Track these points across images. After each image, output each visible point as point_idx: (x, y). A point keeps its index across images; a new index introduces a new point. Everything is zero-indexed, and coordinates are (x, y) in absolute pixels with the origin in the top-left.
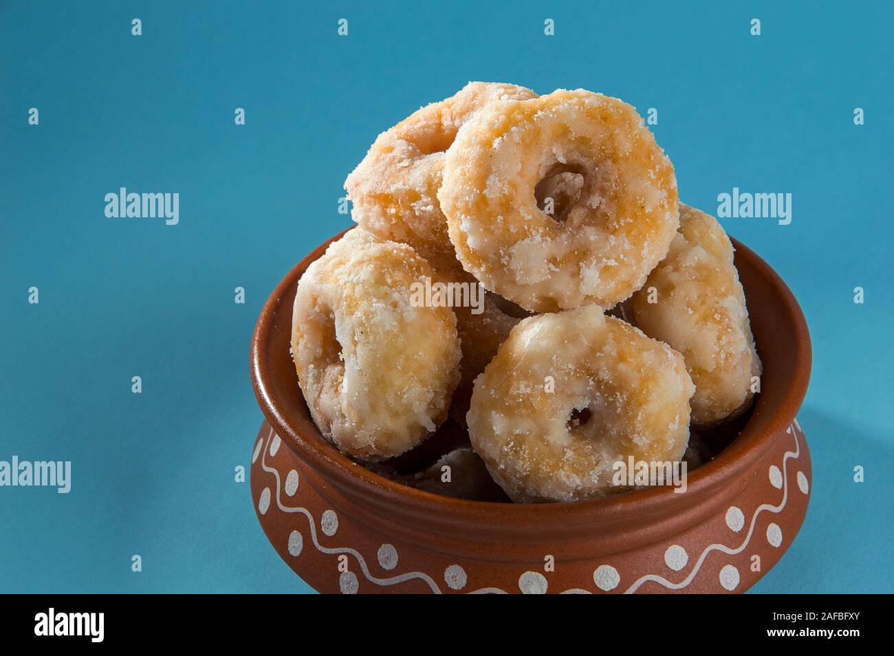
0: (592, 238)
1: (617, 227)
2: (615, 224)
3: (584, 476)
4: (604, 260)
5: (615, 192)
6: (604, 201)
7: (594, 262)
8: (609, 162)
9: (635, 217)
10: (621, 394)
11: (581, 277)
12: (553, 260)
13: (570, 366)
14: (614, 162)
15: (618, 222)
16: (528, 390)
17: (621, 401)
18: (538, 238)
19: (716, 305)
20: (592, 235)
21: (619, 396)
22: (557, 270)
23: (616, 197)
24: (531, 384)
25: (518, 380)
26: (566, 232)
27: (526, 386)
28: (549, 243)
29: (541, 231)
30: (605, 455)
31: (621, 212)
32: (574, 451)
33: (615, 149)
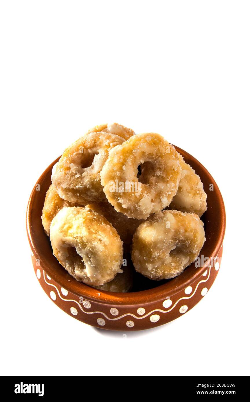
0: (162, 188)
1: (168, 180)
2: (167, 179)
3: (179, 269)
4: (167, 193)
5: (165, 168)
6: (161, 172)
7: (165, 195)
8: (160, 158)
9: (172, 174)
10: (188, 241)
11: (162, 203)
12: (152, 201)
13: (170, 241)
14: (161, 158)
15: (168, 178)
16: (158, 254)
17: (188, 243)
18: (146, 195)
19: (196, 189)
20: (161, 186)
21: (187, 242)
22: (155, 204)
23: (165, 170)
24: (159, 252)
25: (154, 252)
26: (152, 189)
27: (157, 253)
28: (150, 196)
29: (146, 193)
30: (183, 259)
31: (168, 174)
32: (174, 263)
33: (161, 153)
